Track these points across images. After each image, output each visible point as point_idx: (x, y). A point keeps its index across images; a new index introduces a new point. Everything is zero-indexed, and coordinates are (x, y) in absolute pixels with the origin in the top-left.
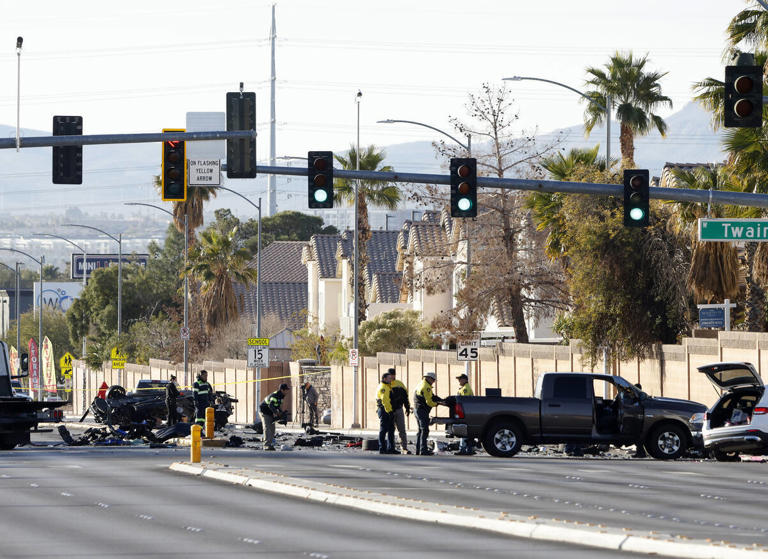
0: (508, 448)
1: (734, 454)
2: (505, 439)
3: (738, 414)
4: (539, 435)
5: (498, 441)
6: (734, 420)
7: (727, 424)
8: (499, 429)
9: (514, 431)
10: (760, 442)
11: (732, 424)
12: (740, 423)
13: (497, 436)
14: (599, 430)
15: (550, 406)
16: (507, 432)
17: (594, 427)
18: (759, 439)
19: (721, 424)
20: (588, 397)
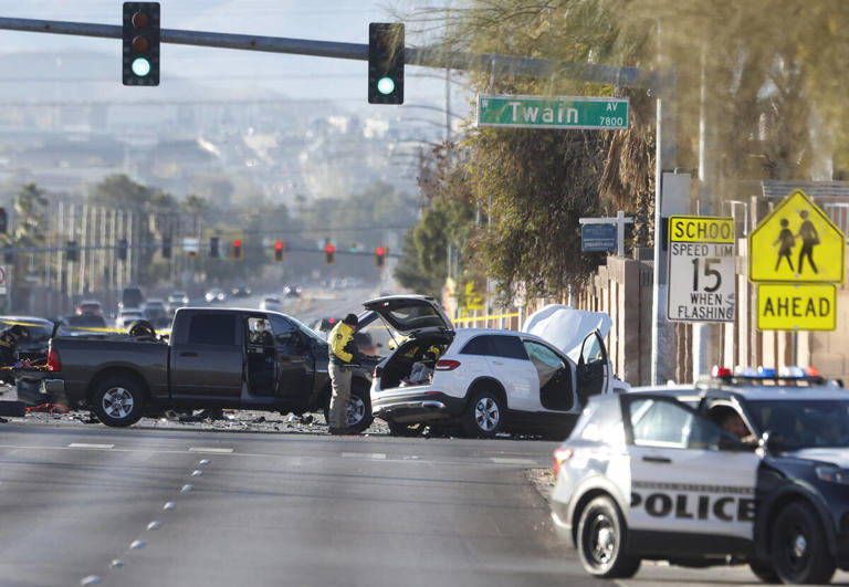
0: (123, 414)
1: (417, 426)
2: (119, 402)
3: (419, 370)
4: (167, 396)
5: (108, 403)
6: (413, 378)
7: (402, 384)
8: (111, 387)
9: (131, 391)
10: (443, 409)
11: (410, 384)
12: (420, 383)
13: (107, 397)
14: (253, 390)
15: (184, 355)
16: (121, 391)
17: (245, 385)
18: (442, 405)
19: (395, 384)
20: (238, 342)
